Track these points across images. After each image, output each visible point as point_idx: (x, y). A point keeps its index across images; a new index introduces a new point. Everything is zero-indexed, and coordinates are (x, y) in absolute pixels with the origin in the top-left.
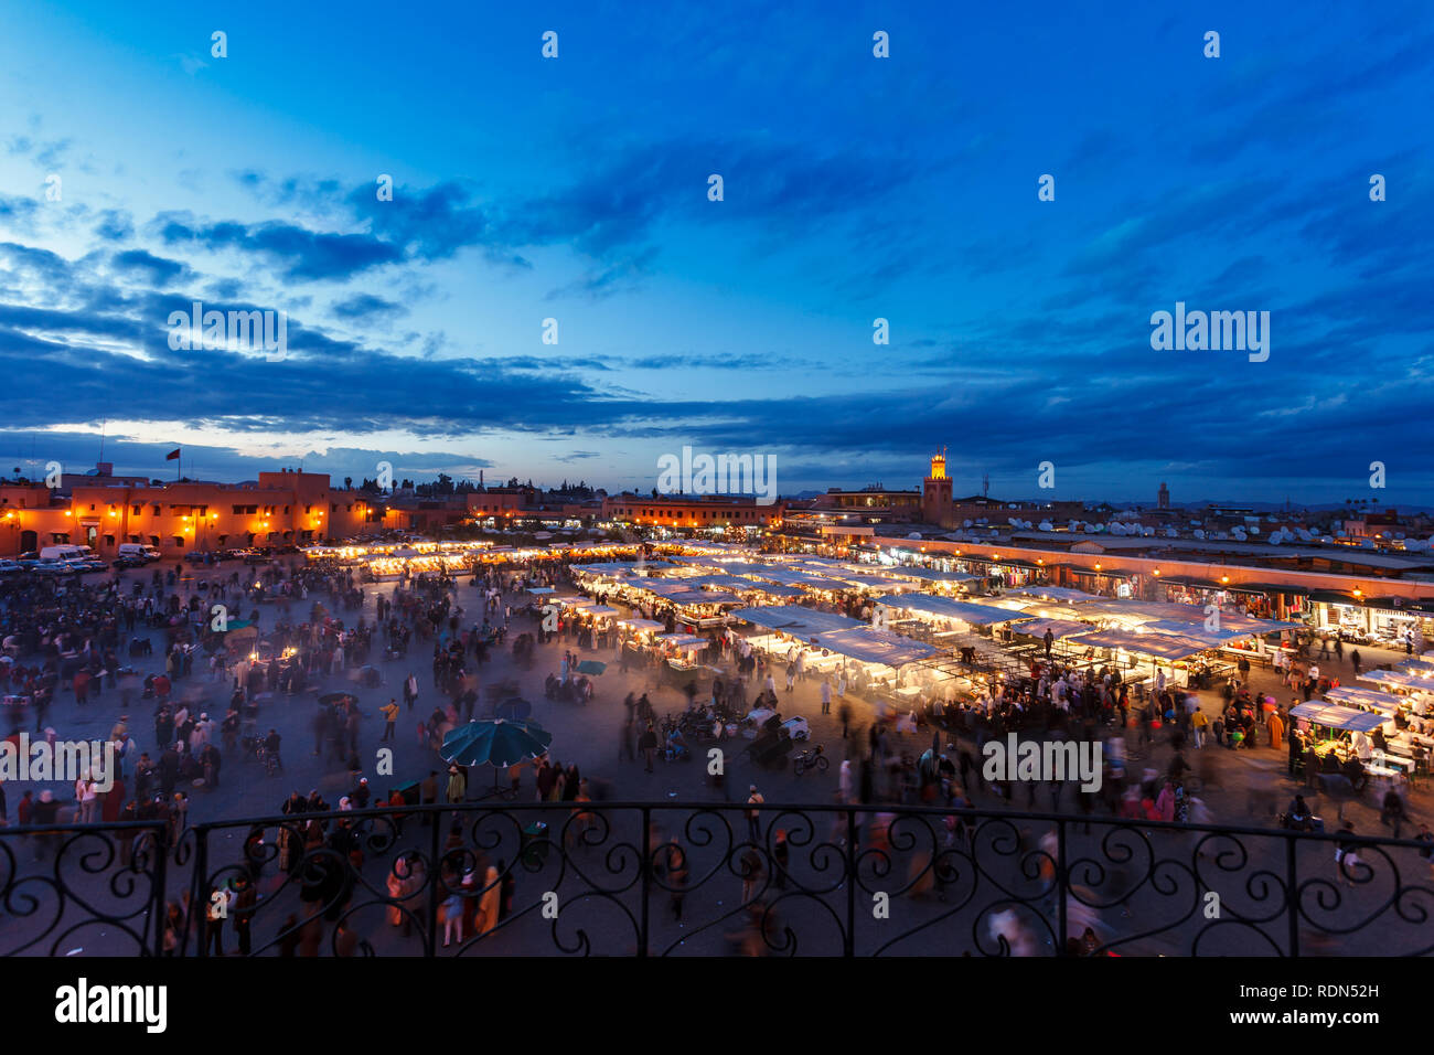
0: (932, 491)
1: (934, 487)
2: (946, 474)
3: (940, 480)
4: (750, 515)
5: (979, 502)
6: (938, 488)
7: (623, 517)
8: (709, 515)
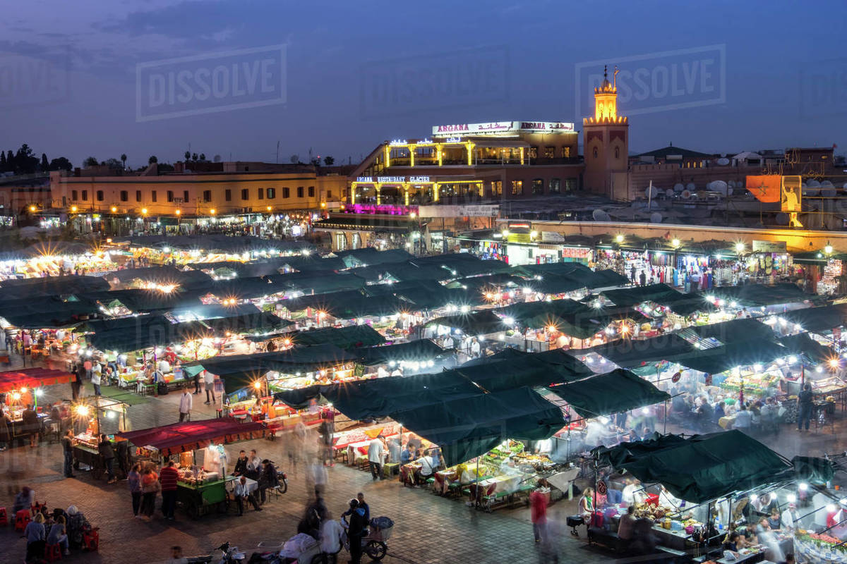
0: (595, 141)
1: (599, 135)
2: (618, 115)
3: (608, 124)
4: (306, 192)
5: (670, 157)
6: (606, 136)
7: (87, 205)
8: (237, 195)
